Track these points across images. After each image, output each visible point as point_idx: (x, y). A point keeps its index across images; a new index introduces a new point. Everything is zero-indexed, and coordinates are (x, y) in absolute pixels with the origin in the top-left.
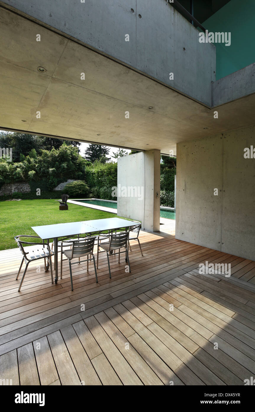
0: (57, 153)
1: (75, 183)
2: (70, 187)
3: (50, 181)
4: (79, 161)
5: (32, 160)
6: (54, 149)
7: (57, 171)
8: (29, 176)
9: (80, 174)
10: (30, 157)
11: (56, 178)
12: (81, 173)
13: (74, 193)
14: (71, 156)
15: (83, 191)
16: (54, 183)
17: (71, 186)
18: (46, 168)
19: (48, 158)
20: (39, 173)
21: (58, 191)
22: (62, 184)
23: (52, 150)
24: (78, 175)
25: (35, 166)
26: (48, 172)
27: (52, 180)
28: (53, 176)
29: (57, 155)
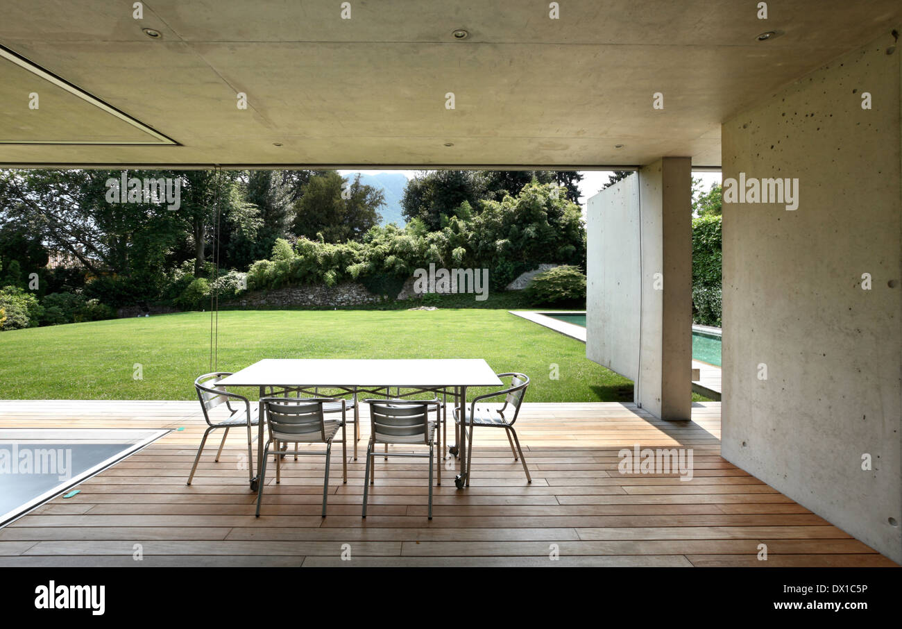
0: (515, 205)
1: (553, 273)
2: (543, 281)
3: (498, 269)
4: (568, 218)
5: (461, 224)
6: (507, 196)
7: (515, 245)
8: (454, 260)
9: (569, 250)
10: (458, 217)
11: (512, 261)
12: (573, 248)
13: (551, 297)
14: (546, 208)
15: (574, 291)
16: (508, 272)
17: (543, 278)
18: (490, 240)
19: (494, 216)
20: (475, 251)
21: (518, 290)
22: (526, 274)
23: (505, 198)
24: (565, 253)
25: (467, 237)
26: (494, 249)
27: (502, 266)
28: (504, 258)
29: (513, 209)
